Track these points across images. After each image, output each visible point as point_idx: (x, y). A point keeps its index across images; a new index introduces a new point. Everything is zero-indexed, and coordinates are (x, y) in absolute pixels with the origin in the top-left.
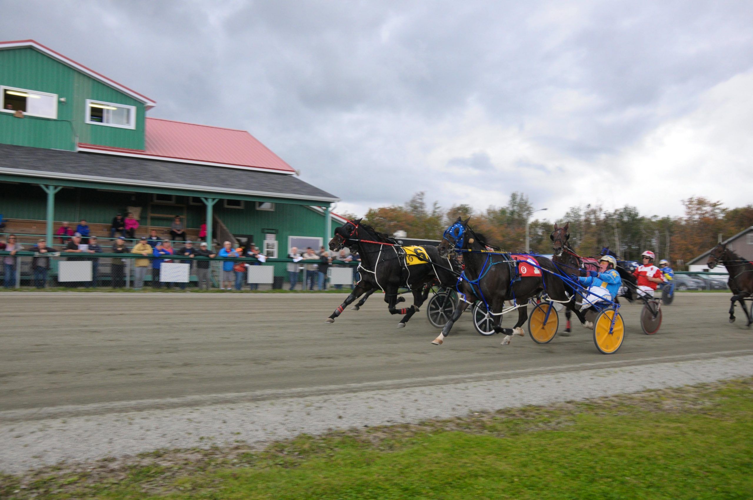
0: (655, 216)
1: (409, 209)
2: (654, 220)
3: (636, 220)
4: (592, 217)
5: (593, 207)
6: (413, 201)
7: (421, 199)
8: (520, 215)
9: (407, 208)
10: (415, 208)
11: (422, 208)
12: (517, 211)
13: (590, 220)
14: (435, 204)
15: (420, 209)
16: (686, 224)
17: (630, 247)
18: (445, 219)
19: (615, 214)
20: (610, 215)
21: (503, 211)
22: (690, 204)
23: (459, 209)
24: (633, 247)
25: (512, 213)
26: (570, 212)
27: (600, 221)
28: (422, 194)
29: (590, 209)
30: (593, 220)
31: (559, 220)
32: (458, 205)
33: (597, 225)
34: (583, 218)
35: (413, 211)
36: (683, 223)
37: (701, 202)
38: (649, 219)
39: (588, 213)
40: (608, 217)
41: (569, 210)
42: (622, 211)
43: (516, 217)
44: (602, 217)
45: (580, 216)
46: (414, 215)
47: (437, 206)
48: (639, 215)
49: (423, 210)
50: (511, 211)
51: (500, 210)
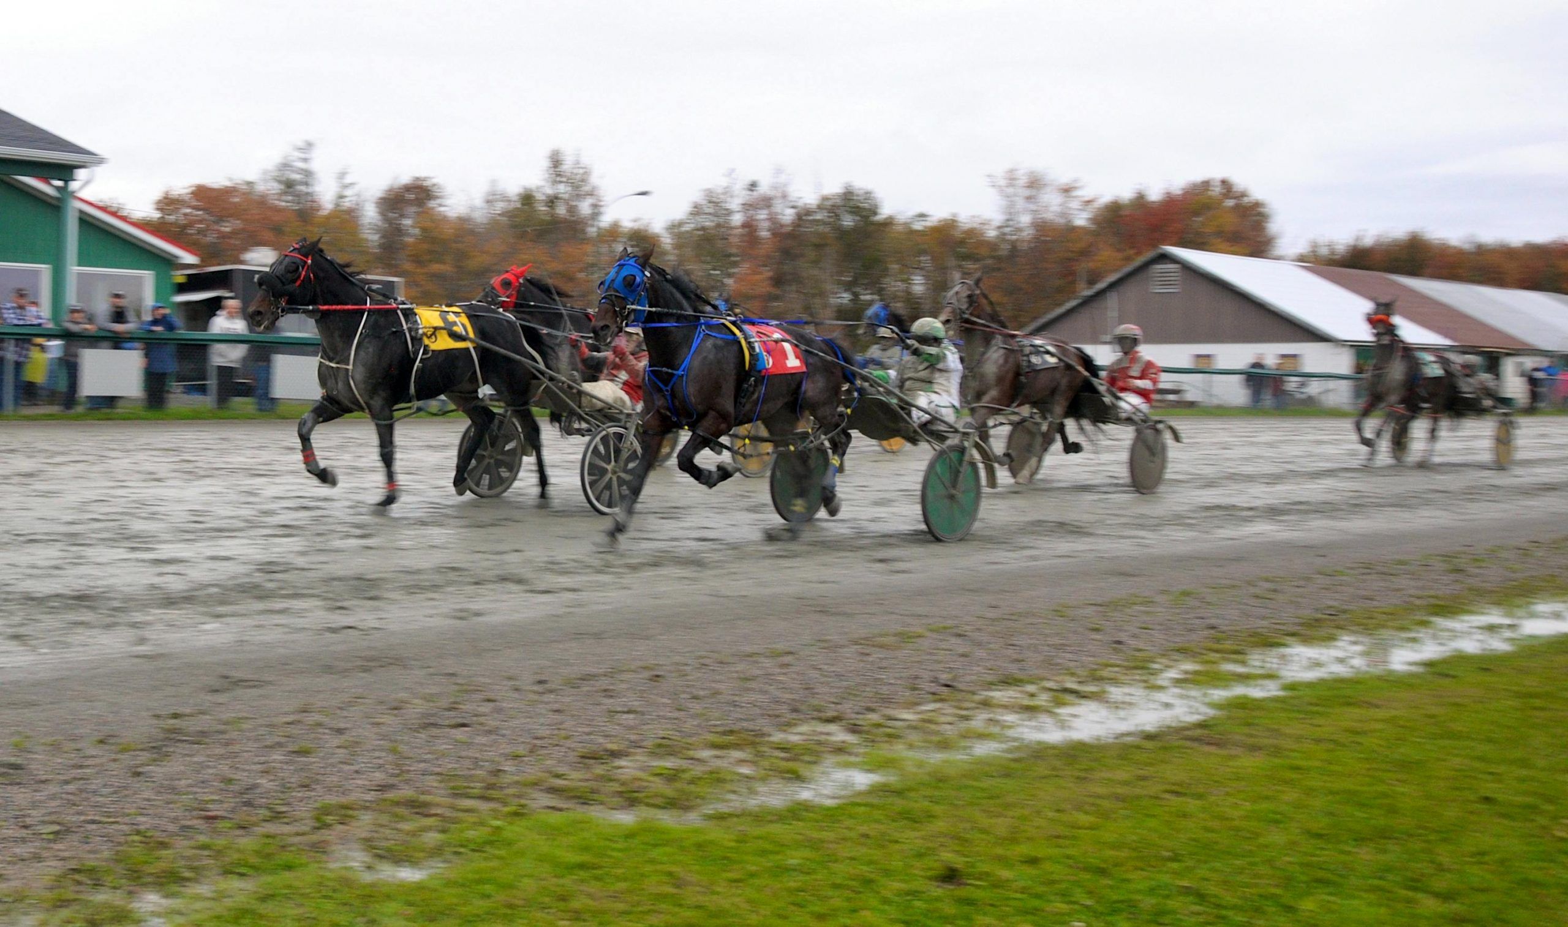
0: (922, 216)
1: (274, 188)
2: (918, 226)
3: (873, 223)
4: (762, 215)
5: (764, 189)
6: (285, 166)
7: (305, 160)
8: (572, 210)
9: (269, 187)
10: (289, 185)
11: (307, 184)
12: (566, 196)
13: (754, 223)
14: (342, 175)
15: (303, 188)
16: (997, 237)
17: (856, 295)
18: (370, 214)
19: (820, 207)
20: (808, 212)
21: (527, 198)
22: (1011, 185)
23: (408, 188)
24: (862, 297)
25: (552, 201)
26: (704, 202)
27: (782, 226)
28: (309, 145)
29: (755, 193)
30: (766, 224)
31: (676, 222)
32: (405, 179)
33: (775, 234)
34: (737, 219)
35: (285, 193)
36: (992, 234)
37: (1035, 183)
38: (905, 224)
39: (748, 206)
40: (803, 215)
41: (697, 197)
42: (839, 202)
43: (561, 210)
44: (788, 215)
45: (729, 212)
46: (283, 204)
47: (348, 180)
48: (879, 211)
49: (310, 190)
50: (548, 196)
51: (520, 195)
